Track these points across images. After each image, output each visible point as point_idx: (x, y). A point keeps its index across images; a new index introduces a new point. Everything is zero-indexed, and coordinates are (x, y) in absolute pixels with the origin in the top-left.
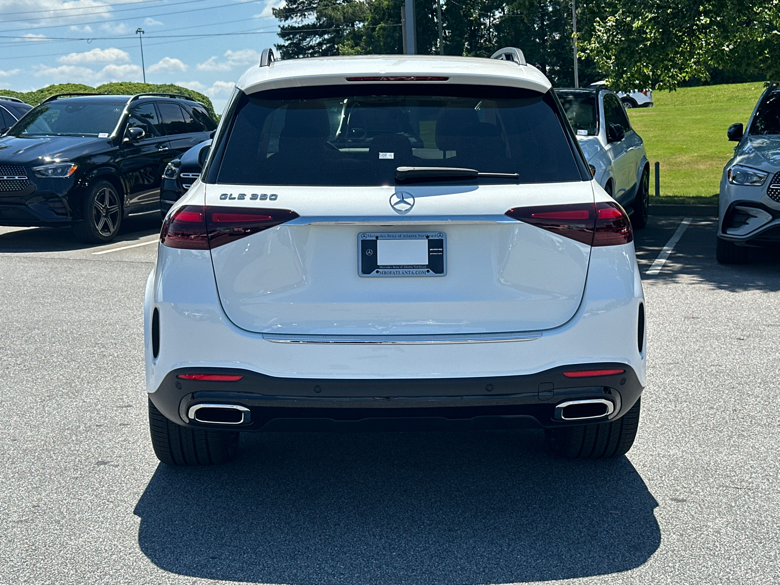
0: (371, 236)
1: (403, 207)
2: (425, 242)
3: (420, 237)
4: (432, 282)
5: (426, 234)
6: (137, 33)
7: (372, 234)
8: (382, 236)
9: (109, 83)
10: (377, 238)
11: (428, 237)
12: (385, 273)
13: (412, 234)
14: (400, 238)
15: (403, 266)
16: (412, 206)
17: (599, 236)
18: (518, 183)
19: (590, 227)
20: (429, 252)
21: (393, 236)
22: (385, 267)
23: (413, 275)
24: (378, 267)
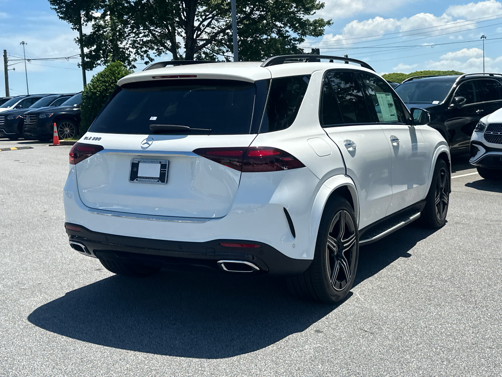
0: (136, 161)
1: (146, 145)
2: (159, 166)
3: (157, 163)
4: (160, 187)
5: (159, 161)
6: (481, 38)
7: (137, 160)
8: (141, 161)
9: (415, 72)
10: (139, 162)
11: (160, 163)
12: (140, 181)
13: (154, 160)
14: (148, 162)
15: (149, 177)
16: (150, 145)
17: (245, 167)
18: (209, 135)
19: (241, 160)
20: (161, 170)
21: (146, 161)
22: (141, 177)
23: (152, 183)
24: (138, 177)
